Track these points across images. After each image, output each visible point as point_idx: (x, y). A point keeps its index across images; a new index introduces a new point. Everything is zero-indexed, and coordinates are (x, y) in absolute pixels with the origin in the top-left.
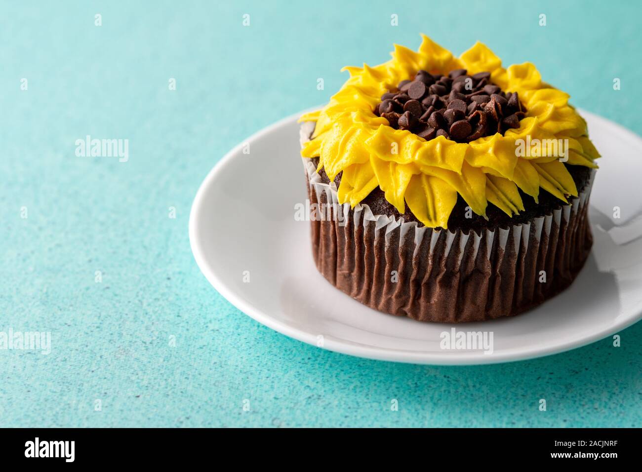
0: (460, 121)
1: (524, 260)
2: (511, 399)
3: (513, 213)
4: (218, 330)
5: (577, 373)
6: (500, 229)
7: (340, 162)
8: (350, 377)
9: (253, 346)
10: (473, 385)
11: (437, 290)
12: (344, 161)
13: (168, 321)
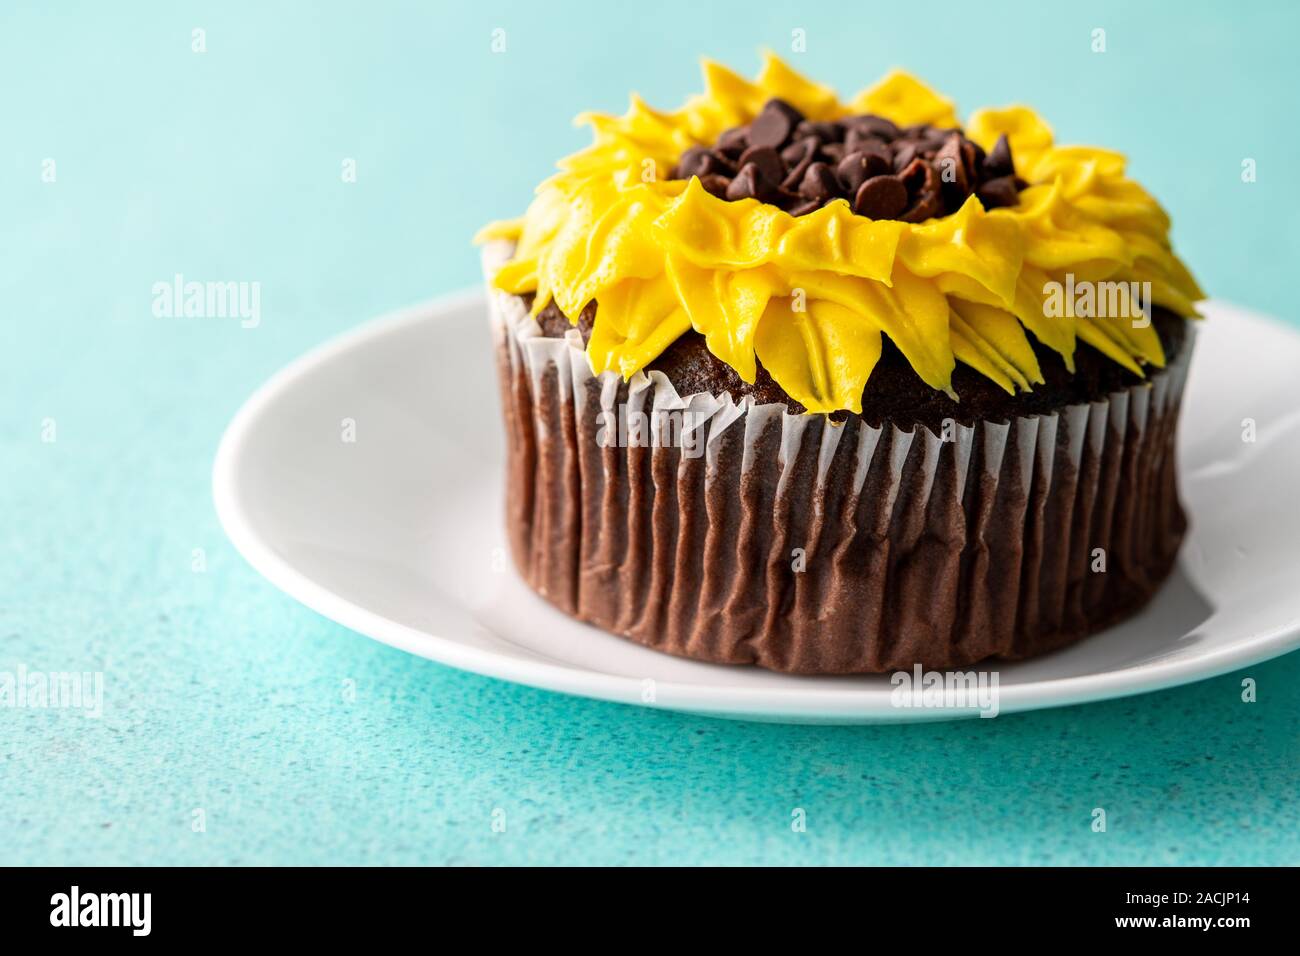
0: (881, 177)
1: (1042, 513)
2: (1033, 813)
3: (1017, 387)
4: (293, 706)
5: (1187, 765)
6: (986, 423)
7: (593, 277)
8: (631, 783)
9: (383, 731)
10: (935, 790)
11: (835, 584)
12: (605, 273)
13: (169, 691)
